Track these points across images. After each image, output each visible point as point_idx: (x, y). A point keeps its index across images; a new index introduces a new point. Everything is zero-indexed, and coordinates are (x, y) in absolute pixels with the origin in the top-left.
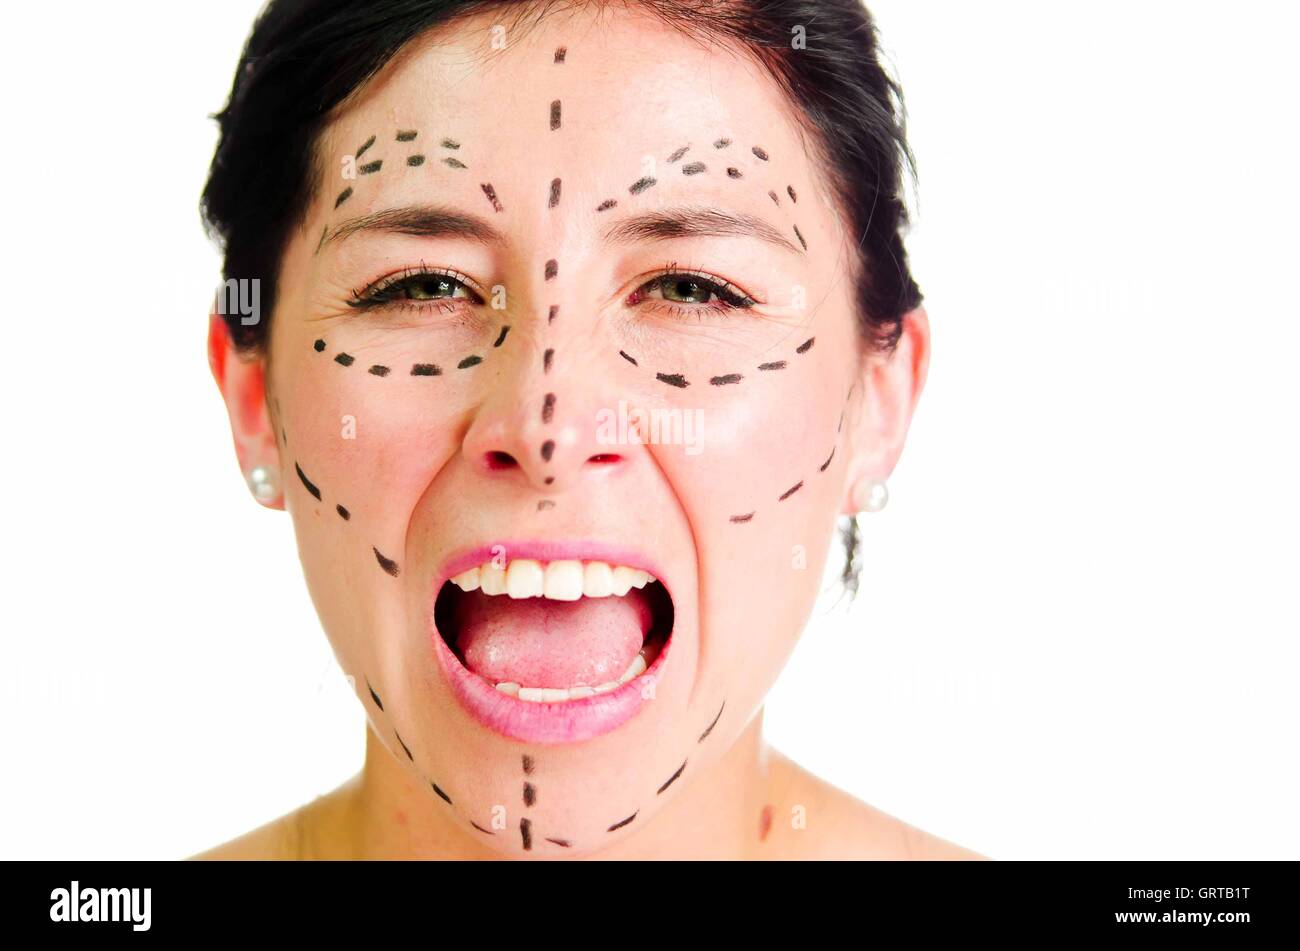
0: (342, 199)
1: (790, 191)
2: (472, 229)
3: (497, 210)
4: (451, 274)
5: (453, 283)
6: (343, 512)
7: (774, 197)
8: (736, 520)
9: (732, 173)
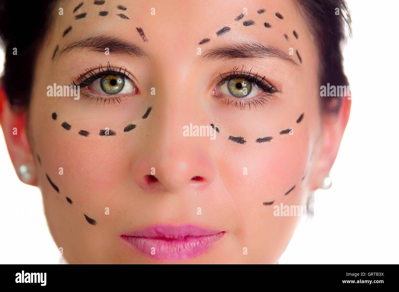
0: (66, 32)
1: (295, 34)
2: (132, 49)
3: (144, 41)
4: (122, 71)
5: (123, 76)
6: (69, 200)
7: (286, 37)
8: (266, 204)
9: (267, 25)
